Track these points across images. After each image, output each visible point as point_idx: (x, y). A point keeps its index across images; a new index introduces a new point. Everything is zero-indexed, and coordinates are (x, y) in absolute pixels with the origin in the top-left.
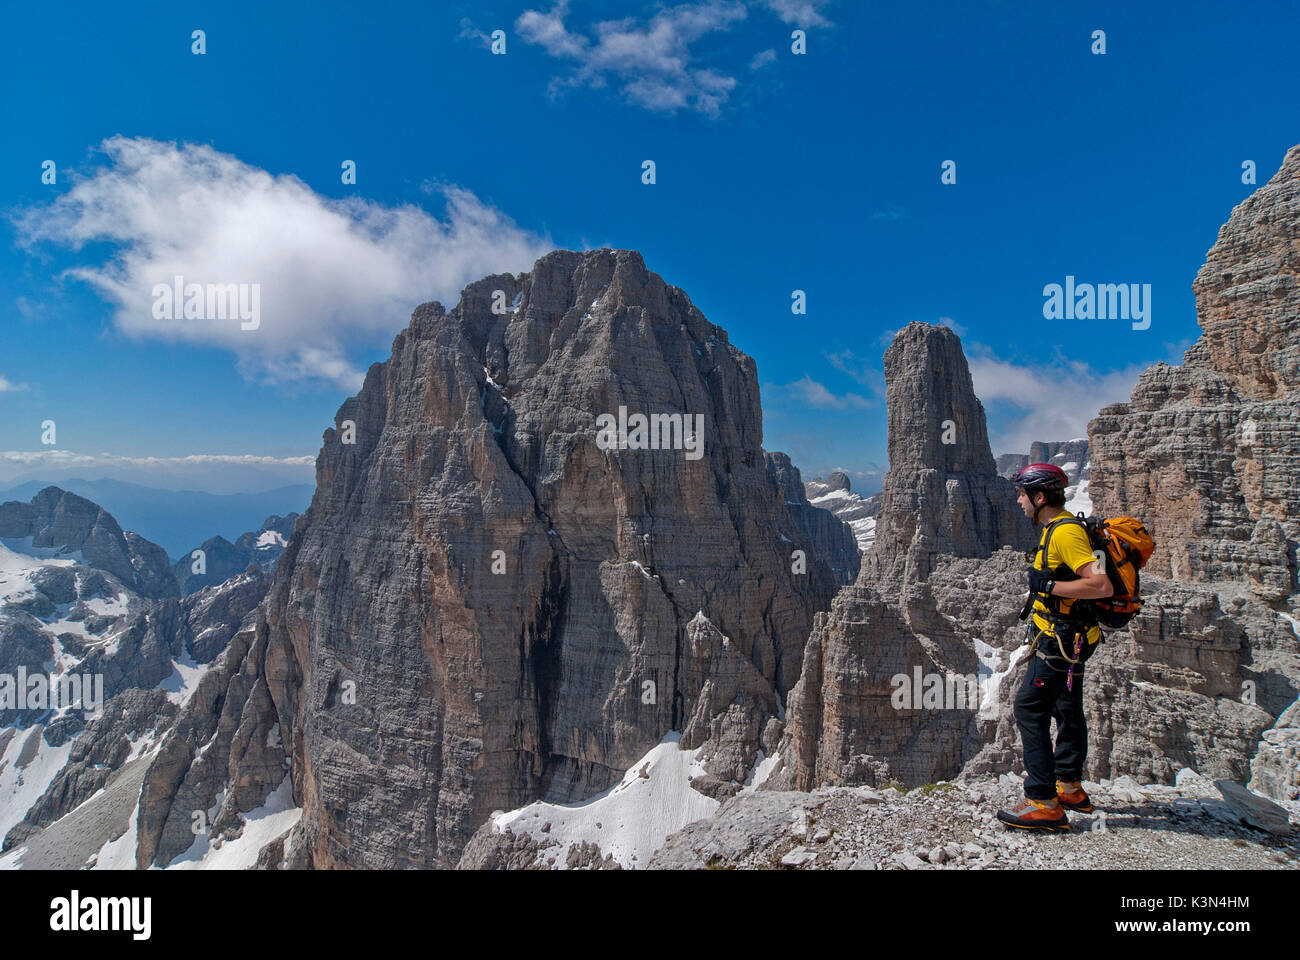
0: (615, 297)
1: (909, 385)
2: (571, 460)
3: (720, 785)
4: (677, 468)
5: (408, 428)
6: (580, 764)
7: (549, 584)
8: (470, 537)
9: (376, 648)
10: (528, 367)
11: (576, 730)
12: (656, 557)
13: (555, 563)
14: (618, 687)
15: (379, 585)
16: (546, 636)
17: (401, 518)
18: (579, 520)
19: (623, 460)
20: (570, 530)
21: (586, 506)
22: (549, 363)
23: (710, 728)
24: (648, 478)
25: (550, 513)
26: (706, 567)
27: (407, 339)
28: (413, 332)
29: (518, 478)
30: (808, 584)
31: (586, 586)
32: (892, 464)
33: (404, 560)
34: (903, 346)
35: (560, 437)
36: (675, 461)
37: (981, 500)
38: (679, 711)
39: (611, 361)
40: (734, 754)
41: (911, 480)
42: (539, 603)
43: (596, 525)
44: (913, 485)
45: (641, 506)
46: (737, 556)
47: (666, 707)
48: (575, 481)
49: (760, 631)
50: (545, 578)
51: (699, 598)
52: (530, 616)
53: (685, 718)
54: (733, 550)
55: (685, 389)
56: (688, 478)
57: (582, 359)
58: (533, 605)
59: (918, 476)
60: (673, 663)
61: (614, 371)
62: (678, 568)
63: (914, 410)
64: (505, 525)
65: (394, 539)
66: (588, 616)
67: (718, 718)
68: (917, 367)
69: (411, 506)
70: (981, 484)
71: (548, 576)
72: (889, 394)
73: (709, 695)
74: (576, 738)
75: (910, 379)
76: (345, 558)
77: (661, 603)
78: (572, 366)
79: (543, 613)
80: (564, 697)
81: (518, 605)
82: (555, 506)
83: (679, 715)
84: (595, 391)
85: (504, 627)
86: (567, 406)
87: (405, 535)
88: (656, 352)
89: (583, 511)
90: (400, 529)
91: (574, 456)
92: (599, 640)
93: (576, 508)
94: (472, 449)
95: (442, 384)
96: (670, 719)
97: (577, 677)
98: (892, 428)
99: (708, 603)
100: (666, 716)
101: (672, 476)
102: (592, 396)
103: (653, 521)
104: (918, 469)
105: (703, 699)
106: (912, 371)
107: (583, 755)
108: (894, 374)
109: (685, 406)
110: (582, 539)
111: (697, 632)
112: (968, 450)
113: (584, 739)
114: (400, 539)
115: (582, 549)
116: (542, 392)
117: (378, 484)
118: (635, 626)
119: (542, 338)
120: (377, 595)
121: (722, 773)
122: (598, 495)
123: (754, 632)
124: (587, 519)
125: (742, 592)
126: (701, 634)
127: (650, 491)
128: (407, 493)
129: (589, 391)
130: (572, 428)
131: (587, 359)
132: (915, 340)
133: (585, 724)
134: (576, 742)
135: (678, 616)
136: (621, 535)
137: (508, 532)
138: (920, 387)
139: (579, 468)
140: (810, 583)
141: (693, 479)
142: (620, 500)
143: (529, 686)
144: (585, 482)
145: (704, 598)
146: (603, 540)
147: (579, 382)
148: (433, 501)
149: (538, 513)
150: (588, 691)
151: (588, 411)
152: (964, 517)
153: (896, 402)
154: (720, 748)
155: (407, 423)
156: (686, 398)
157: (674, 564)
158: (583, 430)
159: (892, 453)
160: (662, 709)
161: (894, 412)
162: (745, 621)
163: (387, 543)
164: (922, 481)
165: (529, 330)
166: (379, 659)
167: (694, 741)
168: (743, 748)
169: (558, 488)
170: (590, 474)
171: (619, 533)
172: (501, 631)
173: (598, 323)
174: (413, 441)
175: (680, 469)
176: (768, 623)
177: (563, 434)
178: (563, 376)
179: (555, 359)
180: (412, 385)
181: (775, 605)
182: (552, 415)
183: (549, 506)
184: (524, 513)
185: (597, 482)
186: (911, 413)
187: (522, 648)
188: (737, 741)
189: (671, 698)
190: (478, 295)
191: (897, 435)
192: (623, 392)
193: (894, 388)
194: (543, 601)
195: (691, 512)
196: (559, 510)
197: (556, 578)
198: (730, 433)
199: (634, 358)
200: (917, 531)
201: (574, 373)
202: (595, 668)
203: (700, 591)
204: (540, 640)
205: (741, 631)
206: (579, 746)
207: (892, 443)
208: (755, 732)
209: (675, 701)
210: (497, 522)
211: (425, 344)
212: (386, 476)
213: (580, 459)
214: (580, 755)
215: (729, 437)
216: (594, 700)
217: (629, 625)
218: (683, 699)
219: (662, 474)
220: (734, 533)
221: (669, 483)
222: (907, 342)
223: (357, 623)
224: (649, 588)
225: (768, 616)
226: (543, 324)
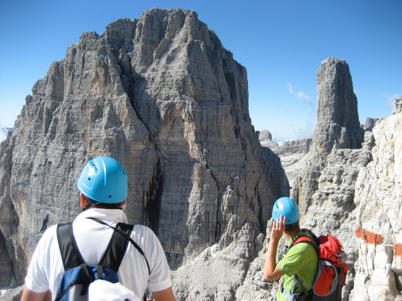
0: (187, 35)
1: (327, 85)
2: (167, 114)
3: (238, 260)
4: (218, 119)
5: (82, 95)
6: (170, 255)
7: (156, 173)
8: (119, 149)
9: (69, 203)
10: (142, 67)
11: (169, 239)
12: (209, 161)
13: (158, 164)
14: (191, 219)
15: (69, 173)
16: (153, 198)
17: (78, 141)
18: (170, 143)
19: (193, 115)
20: (165, 148)
21: (173, 136)
22: (154, 65)
23: (233, 237)
24: (205, 124)
25: (156, 139)
26: (231, 166)
27: (78, 50)
28: (81, 46)
29: (141, 122)
30: (270, 178)
31: (174, 174)
32: (319, 120)
33: (81, 161)
34: (325, 68)
35: (161, 103)
36: (217, 116)
37: (354, 138)
38: (218, 230)
39: (188, 67)
40: (244, 247)
41: (326, 128)
42: (151, 182)
43: (179, 146)
44: (327, 130)
45: (201, 137)
46: (244, 161)
47: (213, 228)
48: (169, 124)
49: (253, 196)
50: (154, 170)
51: (228, 180)
52: (147, 188)
53: (221, 233)
54: (242, 159)
55: (220, 82)
56: (223, 124)
57: (171, 65)
58: (149, 183)
59: (329, 127)
60: (216, 209)
61: (189, 72)
62: (218, 166)
63: (329, 97)
64: (136, 144)
65: (75, 151)
66: (174, 188)
67: (237, 232)
68: (331, 77)
69: (83, 134)
70: (354, 131)
71: (155, 169)
72: (318, 89)
73: (233, 222)
74: (169, 243)
75: (328, 83)
76: (49, 160)
77: (211, 182)
78: (167, 68)
79: (152, 186)
80: (163, 225)
81: (141, 183)
82: (158, 136)
83: (218, 232)
84: (180, 81)
85: (135, 193)
86: (165, 87)
87: (81, 148)
88: (208, 63)
89: (172, 139)
90: (78, 146)
91: (168, 112)
92: (181, 199)
93: (168, 137)
94: (119, 107)
95: (101, 74)
96: (214, 234)
97: (170, 216)
98: (319, 105)
99: (232, 182)
100: (212, 232)
101: (216, 123)
102: (178, 83)
103: (207, 144)
104: (329, 123)
105: (230, 225)
106: (329, 79)
107: (173, 251)
108: (321, 80)
109: (220, 90)
110: (171, 152)
111: (228, 195)
112: (349, 116)
113: (173, 243)
114: (78, 151)
115: (171, 157)
116: (151, 80)
117: (65, 124)
118: (199, 192)
119: (149, 53)
120: (68, 178)
121: (239, 255)
122: (180, 131)
123: (251, 196)
124: (173, 142)
125: (247, 178)
126: (230, 196)
127: (205, 130)
128: (81, 128)
129: (177, 81)
130: (168, 98)
131: (174, 65)
132: (331, 65)
133: (174, 237)
134: (170, 245)
135: (219, 188)
136: (192, 150)
137: (137, 148)
138: (332, 87)
139: (170, 118)
140: (271, 178)
141: (225, 125)
142: (191, 133)
143: (146, 220)
144: (173, 125)
145: (230, 180)
146: (182, 152)
147: (171, 76)
148: (98, 132)
149: (150, 139)
150: (175, 222)
151: (176, 90)
152: (347, 145)
153: (321, 93)
154: (238, 245)
155: (80, 93)
156: (221, 86)
157: (217, 164)
158: (174, 100)
159: (318, 115)
160: (211, 229)
161: (320, 97)
162: (248, 191)
163: (72, 153)
164: (331, 129)
165: (142, 48)
166: (70, 208)
167: (226, 242)
168: (248, 244)
169: (160, 128)
170: (176, 121)
171: (191, 149)
172: (133, 194)
173: (179, 47)
174: (85, 103)
175: (220, 120)
176: (256, 193)
177: (163, 102)
178: (163, 73)
179: (156, 64)
180: (82, 74)
181: (259, 185)
182: (157, 92)
183: (156, 136)
184: (145, 139)
185: (179, 125)
186: (327, 98)
187: (143, 203)
188: (245, 242)
189: (215, 224)
190: (114, 29)
191: (321, 108)
192: (193, 82)
193: (320, 86)
194: (153, 181)
195: (224, 141)
196: (160, 138)
197: (158, 170)
198: (238, 104)
199: (198, 66)
200: (334, 147)
201: (168, 72)
202: (179, 212)
203: (228, 177)
204: (151, 199)
205: (246, 195)
206: (171, 246)
207: (319, 111)
208: (253, 238)
209: (217, 226)
210: (132, 143)
211: (89, 53)
212: (69, 120)
213: (171, 114)
214: (171, 250)
215: (238, 106)
216: (179, 226)
217: (196, 191)
218: (220, 225)
219: (211, 122)
220: (242, 151)
221: (214, 127)
222: (327, 66)
223: (58, 192)
224: (206, 175)
225: (256, 190)
226: (149, 46)
